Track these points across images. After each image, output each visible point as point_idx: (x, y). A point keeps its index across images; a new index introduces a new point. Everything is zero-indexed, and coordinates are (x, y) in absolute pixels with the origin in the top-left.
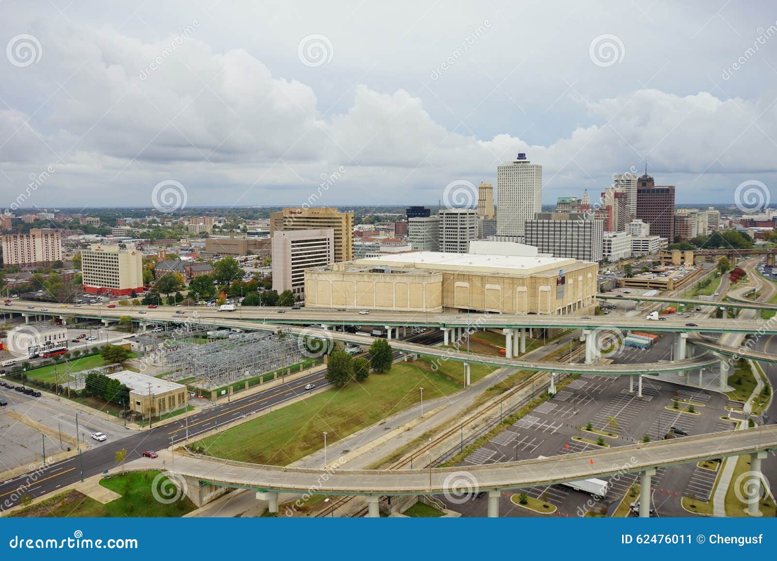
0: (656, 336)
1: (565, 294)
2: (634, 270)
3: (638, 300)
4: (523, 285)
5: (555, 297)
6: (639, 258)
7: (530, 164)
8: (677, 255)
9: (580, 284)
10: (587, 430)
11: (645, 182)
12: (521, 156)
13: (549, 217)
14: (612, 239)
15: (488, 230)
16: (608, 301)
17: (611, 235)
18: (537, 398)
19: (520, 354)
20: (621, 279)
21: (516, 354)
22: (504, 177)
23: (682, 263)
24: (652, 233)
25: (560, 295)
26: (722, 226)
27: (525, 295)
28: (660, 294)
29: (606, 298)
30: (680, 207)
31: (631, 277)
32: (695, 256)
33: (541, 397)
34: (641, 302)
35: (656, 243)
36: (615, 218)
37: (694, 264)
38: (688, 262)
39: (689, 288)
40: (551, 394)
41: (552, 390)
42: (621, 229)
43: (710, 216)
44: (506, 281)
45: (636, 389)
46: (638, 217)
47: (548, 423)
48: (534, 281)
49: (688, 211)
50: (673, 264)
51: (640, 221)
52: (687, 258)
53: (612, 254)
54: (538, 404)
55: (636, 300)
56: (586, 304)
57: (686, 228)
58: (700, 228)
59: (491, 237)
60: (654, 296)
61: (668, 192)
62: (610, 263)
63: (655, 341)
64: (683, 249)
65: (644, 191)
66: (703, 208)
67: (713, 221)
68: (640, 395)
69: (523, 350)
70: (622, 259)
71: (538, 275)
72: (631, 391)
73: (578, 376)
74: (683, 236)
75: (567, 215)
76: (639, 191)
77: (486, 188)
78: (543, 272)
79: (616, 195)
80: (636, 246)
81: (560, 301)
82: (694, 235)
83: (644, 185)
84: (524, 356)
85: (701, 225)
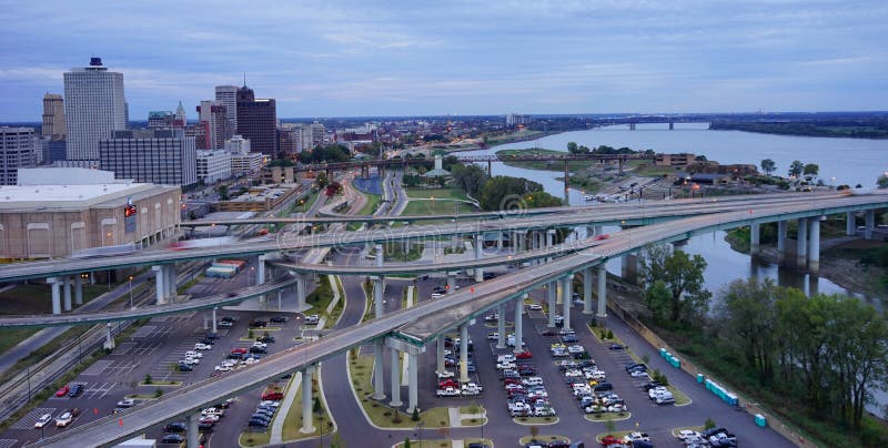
0: (241, 263)
1: (138, 226)
2: (231, 192)
3: (229, 225)
4: (79, 220)
5: (123, 231)
6: (240, 177)
7: (108, 71)
8: (277, 172)
9: (158, 213)
10: (147, 383)
11: (245, 94)
12: (95, 61)
13: (129, 135)
14: (208, 158)
15: (56, 153)
16: (197, 229)
17: (206, 153)
18: (89, 357)
19: (74, 306)
20: (216, 202)
21: (68, 306)
22: (73, 86)
23: (283, 181)
24: (254, 149)
25: (130, 228)
26: (328, 139)
27: (83, 232)
28: (256, 216)
29: (193, 226)
30: (283, 121)
31: (227, 199)
32: (295, 172)
33: (94, 355)
34: (233, 227)
35: (260, 160)
36: (213, 134)
37: (295, 181)
38: (289, 179)
39: (286, 207)
40: (108, 349)
41: (109, 345)
42: (220, 146)
43: (315, 130)
44: (56, 217)
45: (210, 324)
46: (239, 133)
47: (98, 387)
48: (94, 214)
49: (292, 125)
50: (274, 182)
51: (240, 138)
52: (287, 174)
53: (209, 175)
54: (87, 365)
55: (226, 224)
56: (168, 234)
57: (291, 144)
58: (305, 143)
59: (59, 162)
60: (250, 218)
61: (269, 106)
62: (207, 185)
63: (242, 267)
64: (283, 165)
65: (244, 104)
66: (309, 122)
67: (317, 134)
68: (215, 331)
69: (79, 300)
70: (219, 180)
71: (99, 207)
72: (206, 328)
73: (145, 321)
74: (287, 153)
75: (152, 132)
76: (238, 104)
77: (53, 100)
78: (107, 202)
79: (214, 109)
80: (235, 164)
81: (130, 236)
82: (299, 151)
83: (243, 97)
84: (81, 308)
85: (306, 139)
